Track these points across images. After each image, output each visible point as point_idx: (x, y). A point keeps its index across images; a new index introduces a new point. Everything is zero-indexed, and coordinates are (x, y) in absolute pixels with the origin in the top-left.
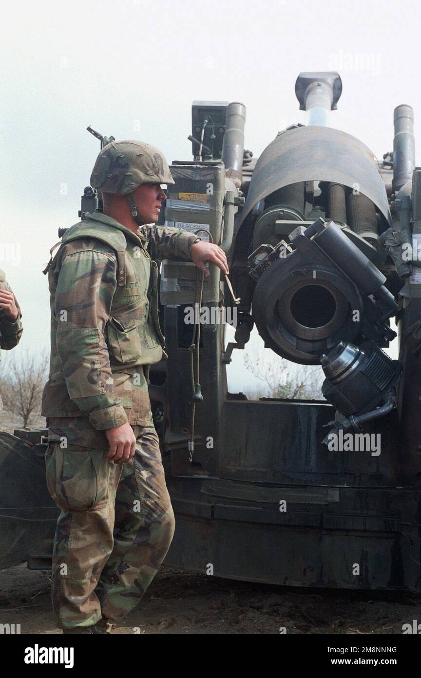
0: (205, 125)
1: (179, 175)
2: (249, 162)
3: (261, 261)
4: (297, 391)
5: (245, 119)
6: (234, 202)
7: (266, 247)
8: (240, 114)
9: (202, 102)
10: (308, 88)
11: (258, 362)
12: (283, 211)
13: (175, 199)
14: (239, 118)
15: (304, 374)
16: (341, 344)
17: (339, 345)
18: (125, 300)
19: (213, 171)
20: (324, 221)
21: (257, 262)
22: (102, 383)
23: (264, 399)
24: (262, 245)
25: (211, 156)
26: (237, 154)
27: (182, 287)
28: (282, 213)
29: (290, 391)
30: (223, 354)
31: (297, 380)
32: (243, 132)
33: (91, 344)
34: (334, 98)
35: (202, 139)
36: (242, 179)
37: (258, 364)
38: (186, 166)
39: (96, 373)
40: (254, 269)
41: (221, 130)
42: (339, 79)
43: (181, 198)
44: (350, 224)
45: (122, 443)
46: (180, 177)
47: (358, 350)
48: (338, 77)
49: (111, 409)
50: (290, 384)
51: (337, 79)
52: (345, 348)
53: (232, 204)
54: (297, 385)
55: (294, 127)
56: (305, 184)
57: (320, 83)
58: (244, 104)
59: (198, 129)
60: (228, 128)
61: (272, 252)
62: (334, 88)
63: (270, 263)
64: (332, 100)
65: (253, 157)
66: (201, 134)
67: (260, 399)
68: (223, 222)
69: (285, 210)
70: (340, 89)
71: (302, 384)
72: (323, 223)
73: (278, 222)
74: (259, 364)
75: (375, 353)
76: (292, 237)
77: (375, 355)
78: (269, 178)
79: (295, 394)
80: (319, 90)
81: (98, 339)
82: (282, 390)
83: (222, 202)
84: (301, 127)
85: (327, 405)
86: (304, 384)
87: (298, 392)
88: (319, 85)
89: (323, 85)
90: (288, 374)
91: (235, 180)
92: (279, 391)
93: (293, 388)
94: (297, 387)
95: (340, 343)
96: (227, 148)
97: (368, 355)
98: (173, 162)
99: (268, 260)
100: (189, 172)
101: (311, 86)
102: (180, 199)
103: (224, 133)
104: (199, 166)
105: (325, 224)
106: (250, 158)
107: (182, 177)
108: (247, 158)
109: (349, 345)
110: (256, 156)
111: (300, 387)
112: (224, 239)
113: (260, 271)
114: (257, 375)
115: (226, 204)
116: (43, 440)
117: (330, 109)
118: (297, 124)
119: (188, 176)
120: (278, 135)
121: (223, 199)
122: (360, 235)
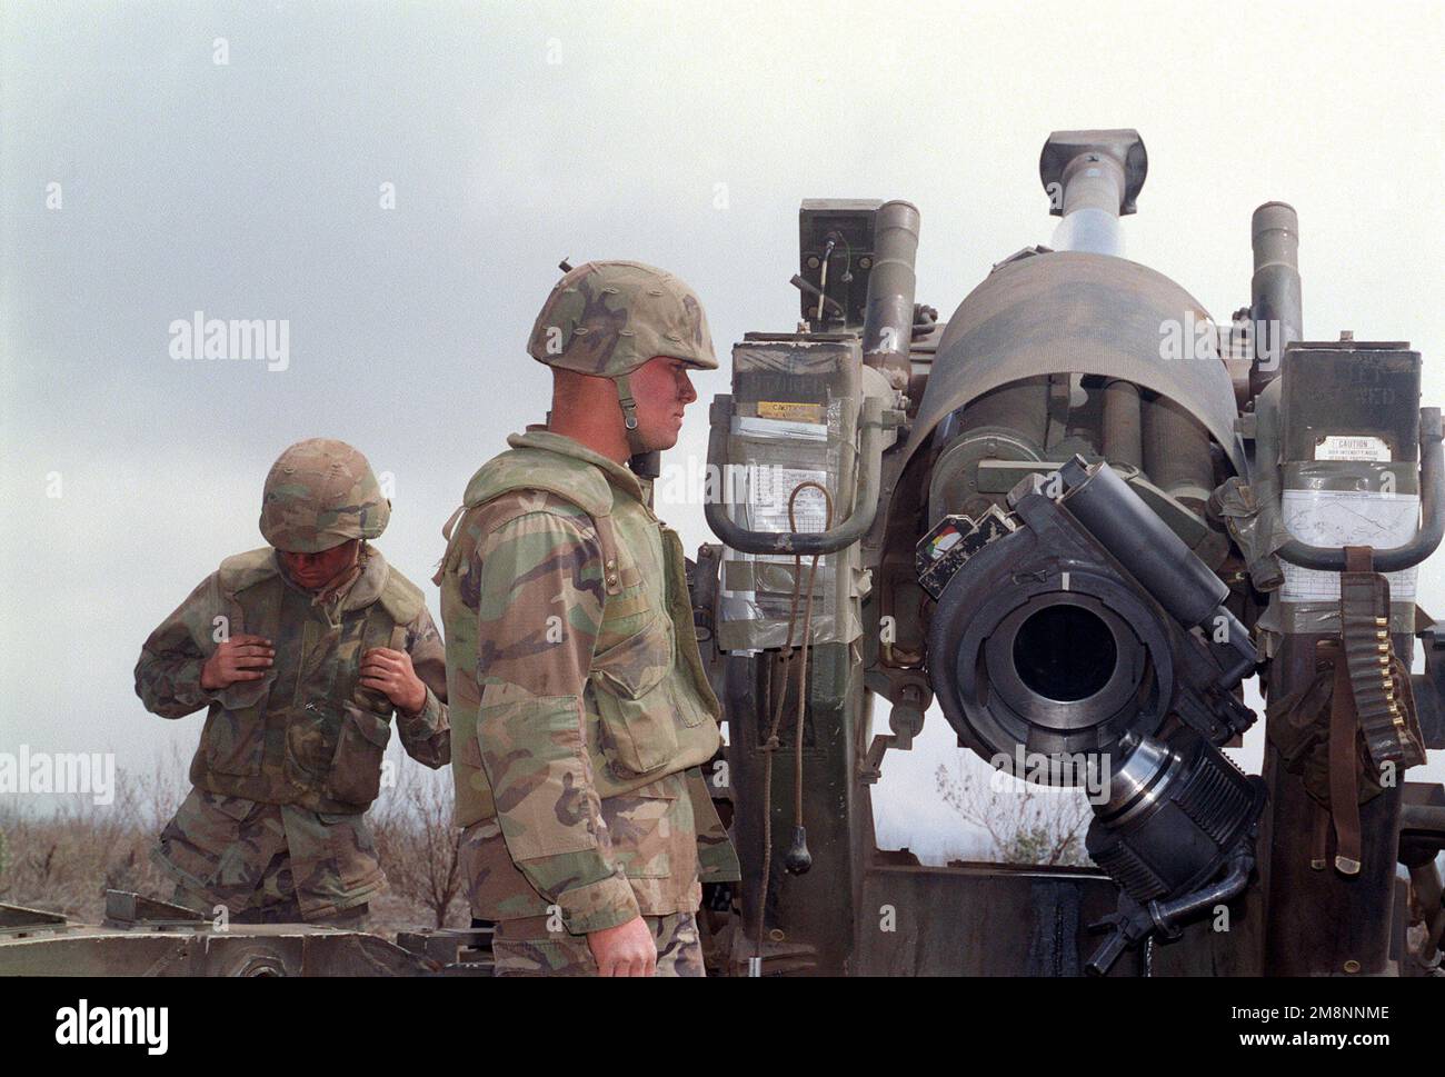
0: (829, 251)
1: (759, 364)
2: (931, 330)
3: (945, 552)
4: (1060, 852)
5: (917, 240)
6: (881, 422)
7: (957, 521)
8: (906, 227)
9: (821, 202)
10: (1069, 167)
11: (969, 784)
12: (995, 441)
13: (750, 416)
14: (903, 235)
15: (1073, 812)
16: (1128, 737)
17: (1123, 740)
18: (625, 626)
19: (833, 355)
20: (1086, 463)
21: (936, 555)
22: (588, 824)
23: (959, 864)
24: (948, 516)
25: (843, 319)
26: (899, 315)
27: (766, 610)
28: (992, 445)
29: (1043, 850)
30: (861, 760)
31: (1058, 825)
32: (914, 267)
33: (562, 733)
34: (1127, 189)
35: (823, 282)
36: (909, 371)
37: (966, 789)
38: (774, 343)
39: (574, 801)
40: (931, 570)
41: (865, 262)
42: (1140, 145)
43: (763, 413)
44: (1148, 469)
45: (625, 961)
46: (761, 369)
47: (1166, 752)
48: (1137, 140)
49: (605, 884)
50: (1043, 833)
51: (1136, 145)
52: (1136, 748)
53: (876, 424)
54: (1059, 836)
55: (1026, 254)
56: (1051, 379)
57: (1095, 156)
58: (915, 205)
59: (813, 261)
60: (880, 259)
61: (971, 532)
62: (1128, 165)
63: (965, 556)
64: (1124, 192)
65: (937, 322)
66: (821, 272)
67: (949, 864)
68: (858, 464)
69: (999, 438)
70: (1143, 167)
71: (1071, 835)
72: (1084, 467)
73: (984, 464)
74: (971, 789)
75: (1206, 759)
76: (1013, 497)
77: (1204, 763)
78: (965, 369)
79: (1056, 858)
80: (1093, 171)
81: (576, 721)
82: (1024, 848)
83: (855, 420)
84: (1046, 255)
85: (1101, 878)
86: (1076, 834)
87: (1063, 853)
88: (1093, 160)
89: (1103, 159)
90: (1038, 813)
91: (894, 372)
92: (1016, 850)
93: (1050, 842)
94: (1060, 841)
95: (1124, 735)
96: (876, 301)
97: (1190, 763)
98: (746, 335)
99: (962, 550)
100: (781, 356)
101: (1074, 161)
102: (761, 417)
103: (870, 268)
104: (801, 344)
105: (1089, 467)
106: (930, 324)
107: (765, 366)
108: (925, 322)
109: (1147, 740)
110: (944, 318)
111: (1067, 842)
112: (860, 503)
113: (943, 574)
114: (966, 814)
115: (863, 426)
116: (461, 954)
117: (1118, 212)
118: (1035, 247)
119: (779, 366)
120: (992, 272)
121: (856, 415)
122: (1172, 492)
